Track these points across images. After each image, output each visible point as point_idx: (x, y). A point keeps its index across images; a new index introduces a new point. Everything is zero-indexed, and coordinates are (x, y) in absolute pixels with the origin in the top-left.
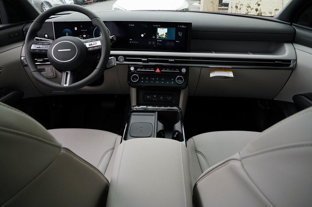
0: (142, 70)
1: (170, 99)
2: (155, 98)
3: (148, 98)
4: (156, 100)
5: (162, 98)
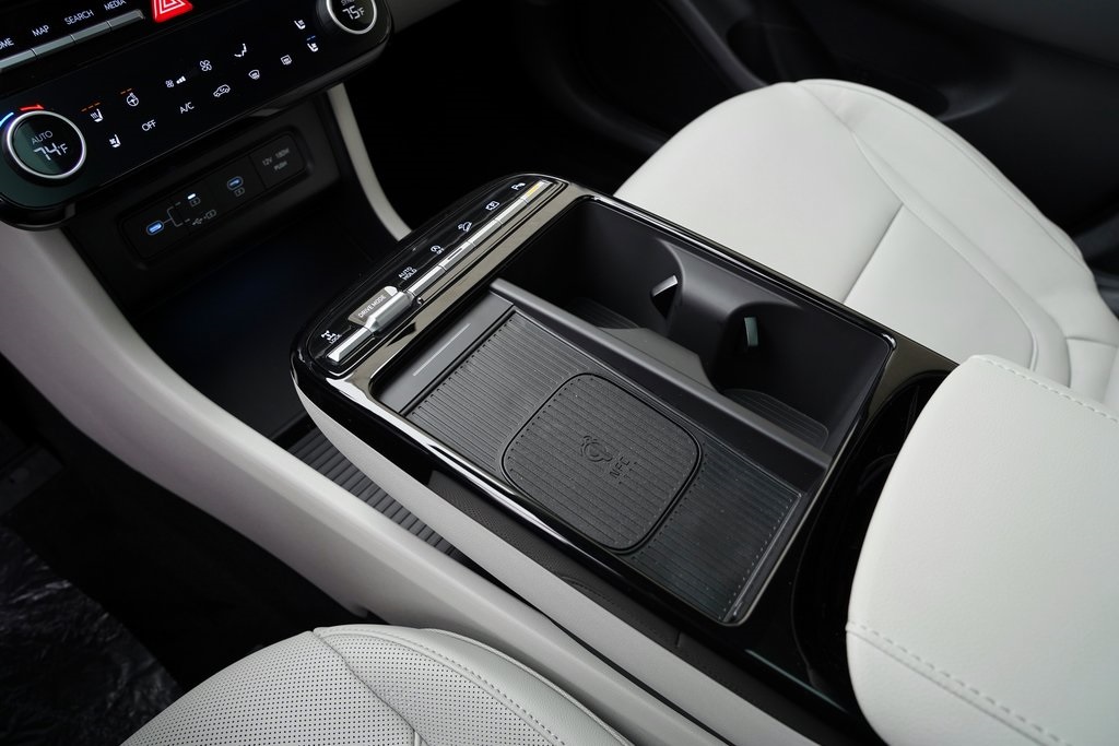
1: (283, 164)
2: (197, 211)
3: (159, 234)
4: (211, 214)
5: (237, 182)
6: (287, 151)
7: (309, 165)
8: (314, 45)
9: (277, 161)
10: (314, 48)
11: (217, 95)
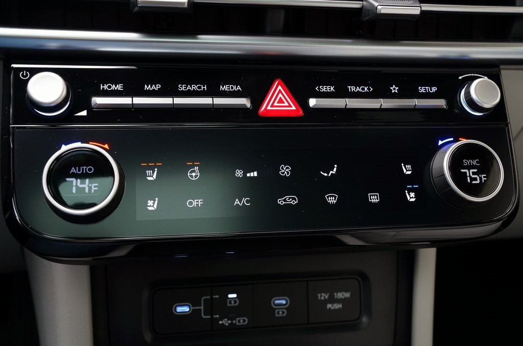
0: (138, 100)
1: (338, 306)
2: (232, 312)
3: (183, 315)
4: (242, 321)
5: (284, 302)
6: (347, 295)
7: (365, 319)
8: (412, 195)
9: (332, 300)
10: (411, 197)
11: (280, 202)
